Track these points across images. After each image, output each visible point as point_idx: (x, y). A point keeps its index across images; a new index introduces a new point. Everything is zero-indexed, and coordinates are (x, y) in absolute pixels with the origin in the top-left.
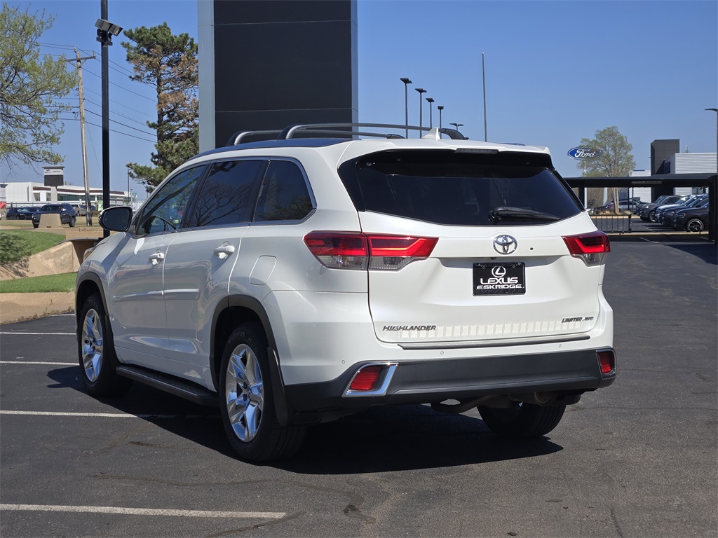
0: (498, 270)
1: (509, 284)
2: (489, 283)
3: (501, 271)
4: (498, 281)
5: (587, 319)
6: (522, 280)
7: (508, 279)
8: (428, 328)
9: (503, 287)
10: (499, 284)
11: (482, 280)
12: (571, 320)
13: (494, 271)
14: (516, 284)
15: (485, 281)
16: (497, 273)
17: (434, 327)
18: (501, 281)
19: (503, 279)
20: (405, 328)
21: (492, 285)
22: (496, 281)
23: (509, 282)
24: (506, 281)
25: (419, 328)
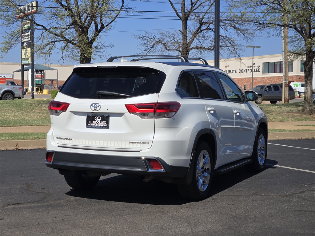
0: (98, 118)
1: (102, 124)
2: (93, 123)
3: (99, 118)
4: (98, 122)
5: (143, 143)
6: (108, 123)
7: (102, 122)
8: (69, 139)
9: (99, 125)
10: (98, 124)
11: (90, 121)
12: (133, 143)
13: (96, 118)
14: (105, 124)
15: (92, 122)
16: (97, 119)
17: (71, 139)
18: (99, 122)
19: (100, 122)
20: (62, 139)
21: (94, 124)
22: (96, 122)
23: (102, 123)
24: (101, 123)
25: (67, 139)
